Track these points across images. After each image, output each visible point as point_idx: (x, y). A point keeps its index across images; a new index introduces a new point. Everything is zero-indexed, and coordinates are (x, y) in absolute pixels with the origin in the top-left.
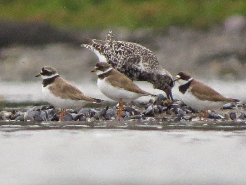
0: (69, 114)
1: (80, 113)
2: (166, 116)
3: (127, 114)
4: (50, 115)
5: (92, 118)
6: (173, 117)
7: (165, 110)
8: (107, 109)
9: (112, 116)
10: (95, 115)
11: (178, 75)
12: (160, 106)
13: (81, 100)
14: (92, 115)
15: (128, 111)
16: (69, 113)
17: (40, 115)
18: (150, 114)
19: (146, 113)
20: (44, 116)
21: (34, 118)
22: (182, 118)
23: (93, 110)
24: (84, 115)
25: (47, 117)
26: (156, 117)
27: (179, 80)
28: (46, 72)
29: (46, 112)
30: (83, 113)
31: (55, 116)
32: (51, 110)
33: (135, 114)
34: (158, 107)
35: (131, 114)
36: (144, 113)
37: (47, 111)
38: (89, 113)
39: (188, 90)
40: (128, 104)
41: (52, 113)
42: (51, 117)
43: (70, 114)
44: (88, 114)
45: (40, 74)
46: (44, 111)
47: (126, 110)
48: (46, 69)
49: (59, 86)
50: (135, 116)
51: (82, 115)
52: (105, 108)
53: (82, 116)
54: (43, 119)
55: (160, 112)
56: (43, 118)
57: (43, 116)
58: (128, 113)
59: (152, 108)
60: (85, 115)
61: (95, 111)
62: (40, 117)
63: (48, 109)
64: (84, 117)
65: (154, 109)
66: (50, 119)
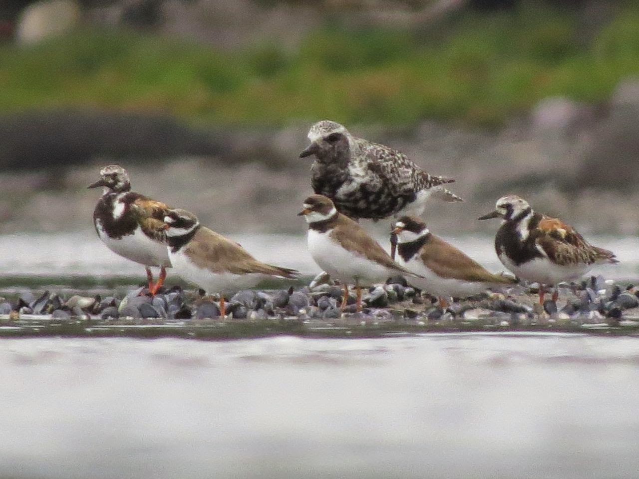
0: (212, 304)
1: (234, 301)
2: (411, 307)
3: (331, 302)
4: (172, 306)
5: (261, 311)
6: (427, 309)
7: (410, 295)
8: (291, 292)
9: (300, 307)
10: (265, 305)
11: (399, 221)
12: (400, 286)
13: (250, 272)
14: (260, 304)
15: (334, 296)
16: (212, 301)
17: (152, 305)
18: (379, 303)
19: (371, 301)
20: (161, 306)
21: (140, 310)
22: (445, 311)
23: (261, 294)
24: (243, 305)
25: (166, 308)
26: (391, 309)
27: (401, 231)
28: (182, 221)
29: (164, 299)
30: (239, 301)
31: (184, 307)
32: (174, 294)
33: (348, 304)
34: (396, 289)
35: (340, 302)
36: (367, 301)
37: (167, 297)
38: (254, 301)
39: (416, 255)
40: (333, 281)
41: (178, 300)
42: (174, 309)
43: (214, 302)
44: (252, 303)
45: (168, 226)
46: (161, 297)
47: (329, 295)
48: (181, 215)
49: (204, 247)
50: (349, 307)
51: (238, 305)
52: (286, 291)
53: (238, 307)
54: (159, 313)
55: (401, 298)
56: (157, 311)
57: (158, 306)
58: (333, 301)
59: (383, 291)
60: (245, 305)
61: (267, 297)
62: (153, 309)
63: (169, 293)
64: (243, 309)
65: (388, 293)
66: (173, 313)
